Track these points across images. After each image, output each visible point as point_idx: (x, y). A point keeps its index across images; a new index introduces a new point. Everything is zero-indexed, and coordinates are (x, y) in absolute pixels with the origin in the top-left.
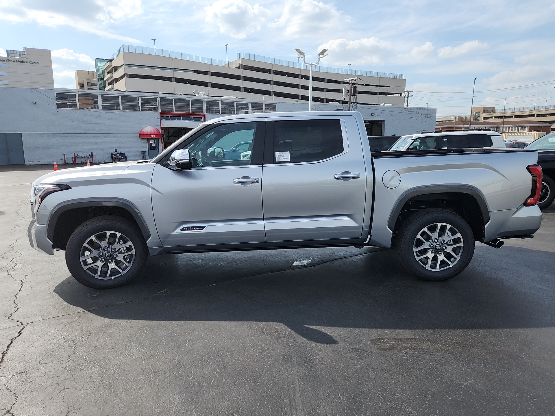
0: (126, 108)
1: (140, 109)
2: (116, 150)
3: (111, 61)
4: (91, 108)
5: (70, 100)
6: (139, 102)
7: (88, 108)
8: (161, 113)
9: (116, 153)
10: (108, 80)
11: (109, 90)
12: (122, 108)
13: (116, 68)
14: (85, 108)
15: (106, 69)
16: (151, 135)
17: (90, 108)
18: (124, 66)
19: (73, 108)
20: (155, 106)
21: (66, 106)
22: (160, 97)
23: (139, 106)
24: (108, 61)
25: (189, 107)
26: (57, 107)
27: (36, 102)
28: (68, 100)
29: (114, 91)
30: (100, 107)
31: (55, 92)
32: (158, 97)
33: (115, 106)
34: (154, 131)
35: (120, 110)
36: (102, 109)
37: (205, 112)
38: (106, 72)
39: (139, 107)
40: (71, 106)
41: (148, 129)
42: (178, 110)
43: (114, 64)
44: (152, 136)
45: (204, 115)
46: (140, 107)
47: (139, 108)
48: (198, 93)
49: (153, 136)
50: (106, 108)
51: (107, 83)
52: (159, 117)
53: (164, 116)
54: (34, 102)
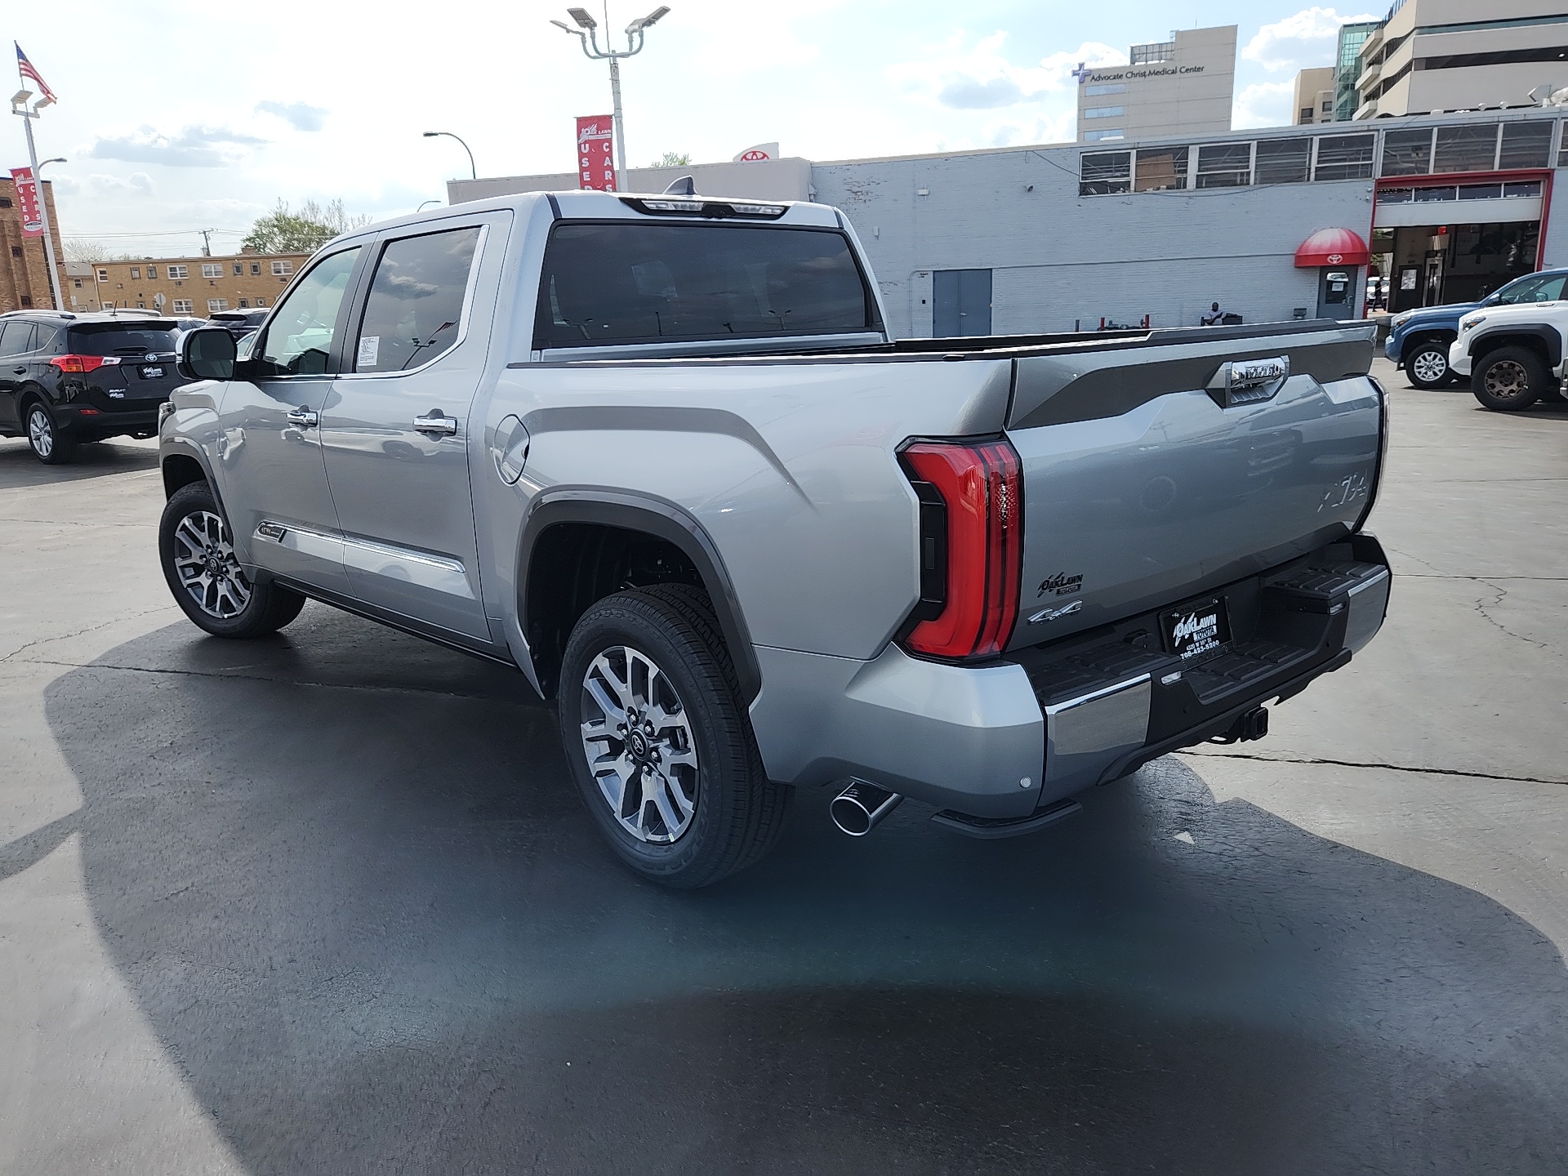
0: (1269, 177)
1: (1313, 176)
2: (1215, 307)
3: (1383, 24)
4: (1168, 188)
5: (1117, 171)
6: (1311, 154)
7: (1159, 189)
8: (1379, 183)
9: (1215, 314)
10: (1364, 86)
11: (1365, 117)
12: (1255, 179)
13: (1393, 45)
14: (1150, 190)
15: (1366, 53)
16: (1329, 255)
17: (1165, 187)
18: (1413, 36)
19: (1120, 193)
20: (1364, 159)
21: (1103, 188)
22: (1384, 130)
23: (1310, 164)
24: (1376, 26)
25: (1494, 150)
26: (1080, 195)
27: (1032, 187)
28: (1111, 171)
29: (1378, 117)
30: (1191, 182)
31: (1081, 153)
32: (1378, 130)
33: (1236, 173)
34: (1343, 242)
35: (1248, 184)
36: (1197, 187)
37: (1553, 163)
38: (1365, 61)
39: (1310, 169)
40: (1115, 188)
41: (1327, 238)
42: (1446, 163)
43: (1389, 34)
44: (1331, 260)
45: (1549, 175)
46: (1313, 170)
47: (1309, 173)
48: (1549, 97)
49: (1335, 260)
50: (1208, 185)
51: (1363, 94)
52: (1371, 196)
53: (1390, 189)
54: (1028, 187)
